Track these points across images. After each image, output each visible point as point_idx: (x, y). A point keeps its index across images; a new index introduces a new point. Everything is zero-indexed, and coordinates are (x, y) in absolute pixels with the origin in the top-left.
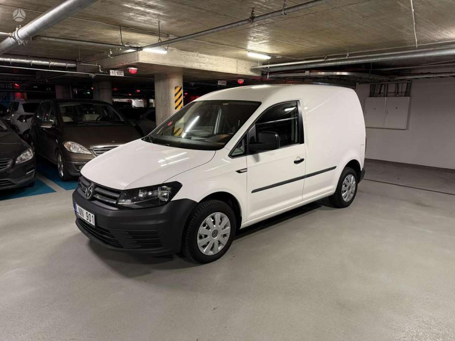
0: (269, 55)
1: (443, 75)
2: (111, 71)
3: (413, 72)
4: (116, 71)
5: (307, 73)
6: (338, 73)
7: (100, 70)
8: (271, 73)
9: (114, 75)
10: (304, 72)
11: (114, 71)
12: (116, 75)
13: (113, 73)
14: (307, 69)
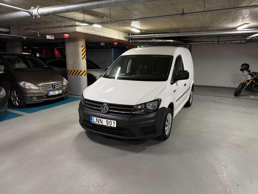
0: (140, 30)
1: (208, 43)
2: (47, 36)
3: (192, 41)
4: (50, 36)
5: (154, 40)
6: (168, 41)
7: (38, 35)
8: (132, 40)
9: (49, 38)
10: (152, 40)
11: (48, 36)
12: (50, 38)
13: (48, 37)
14: (154, 38)
